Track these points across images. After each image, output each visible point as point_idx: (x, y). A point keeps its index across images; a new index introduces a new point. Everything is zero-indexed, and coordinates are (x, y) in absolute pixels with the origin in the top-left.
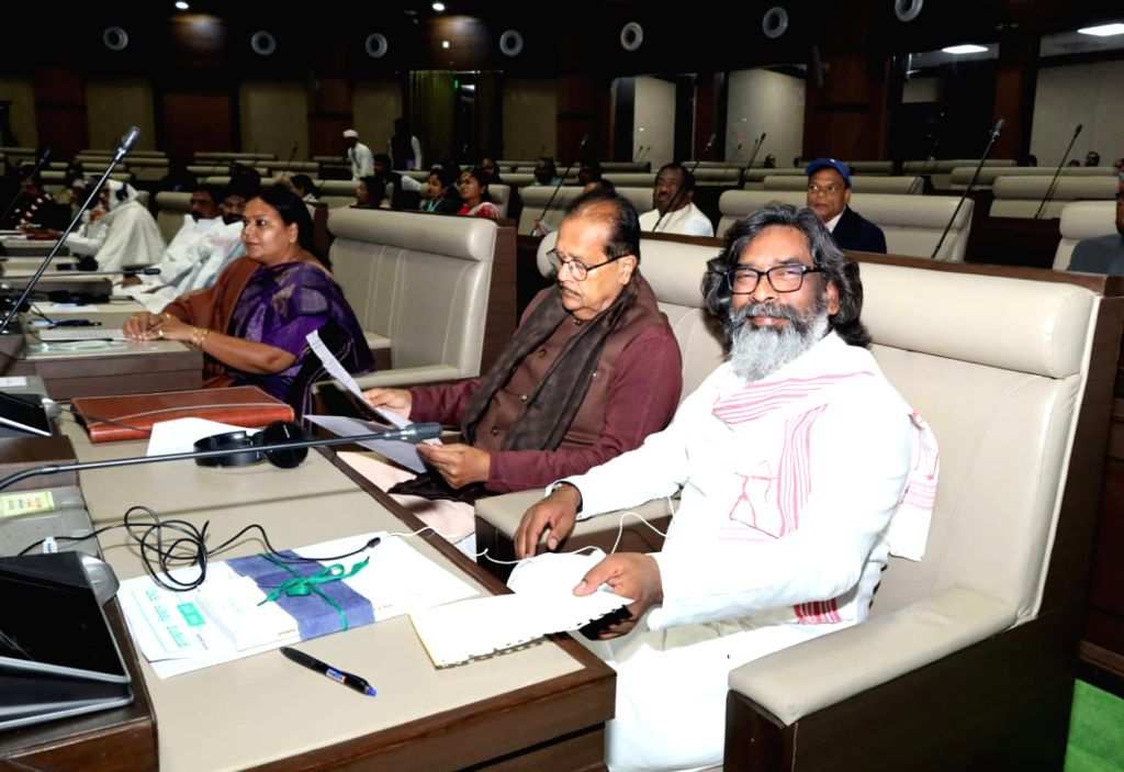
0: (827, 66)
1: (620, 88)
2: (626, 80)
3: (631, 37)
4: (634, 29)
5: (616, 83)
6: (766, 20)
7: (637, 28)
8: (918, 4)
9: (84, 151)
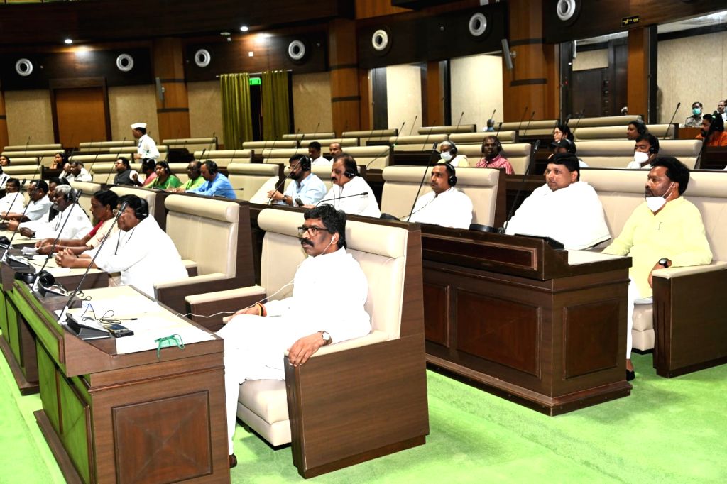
0: (514, 54)
1: (375, 77)
2: (380, 70)
3: (380, 40)
4: (382, 36)
5: (371, 74)
6: (471, 23)
7: (383, 34)
8: (572, 8)
9: (6, 148)
